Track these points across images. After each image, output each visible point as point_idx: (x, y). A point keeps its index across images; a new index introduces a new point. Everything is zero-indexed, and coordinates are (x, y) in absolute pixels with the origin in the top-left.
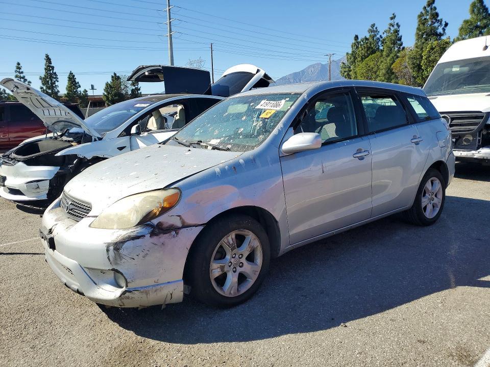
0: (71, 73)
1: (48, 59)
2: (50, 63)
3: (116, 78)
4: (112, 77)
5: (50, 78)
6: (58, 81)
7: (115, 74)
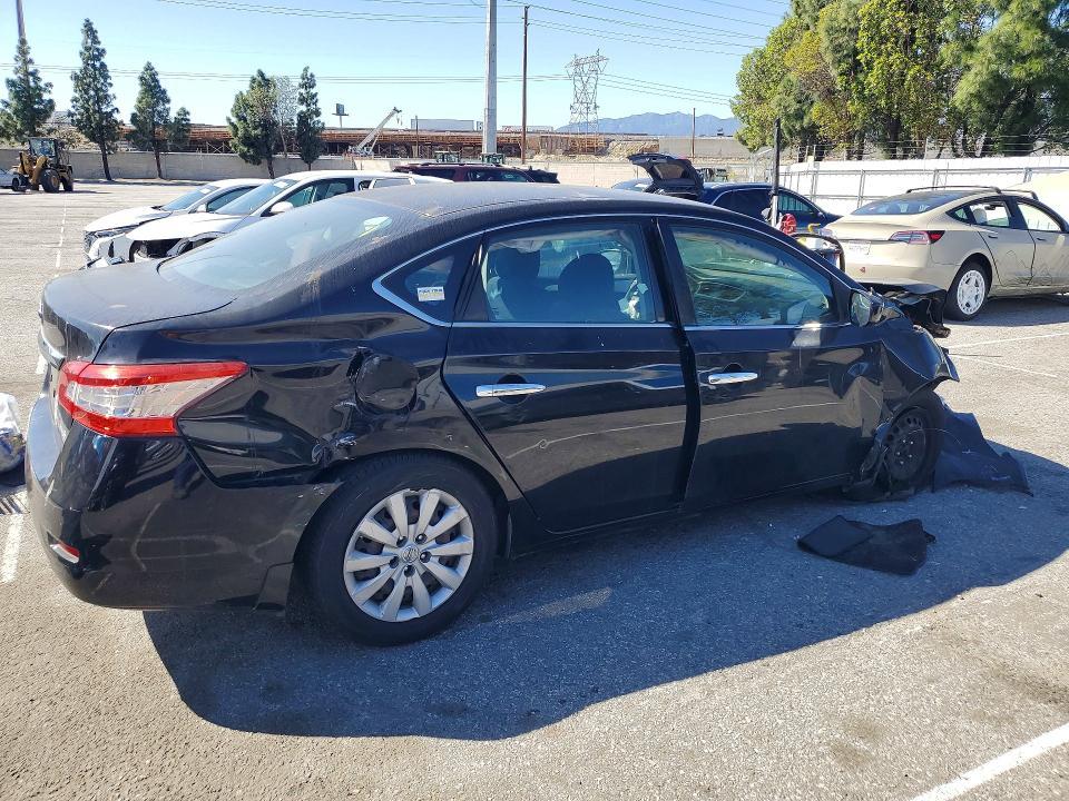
0: (149, 68)
1: (90, 30)
2: (95, 41)
3: (263, 82)
4: (253, 80)
5: (93, 76)
6: (111, 85)
7: (261, 74)
